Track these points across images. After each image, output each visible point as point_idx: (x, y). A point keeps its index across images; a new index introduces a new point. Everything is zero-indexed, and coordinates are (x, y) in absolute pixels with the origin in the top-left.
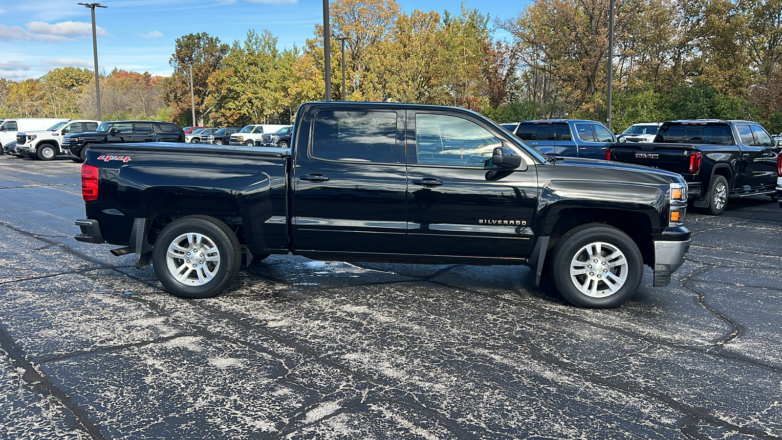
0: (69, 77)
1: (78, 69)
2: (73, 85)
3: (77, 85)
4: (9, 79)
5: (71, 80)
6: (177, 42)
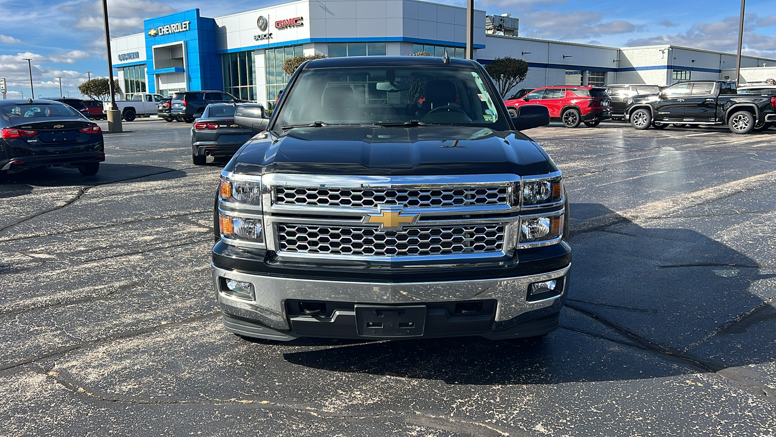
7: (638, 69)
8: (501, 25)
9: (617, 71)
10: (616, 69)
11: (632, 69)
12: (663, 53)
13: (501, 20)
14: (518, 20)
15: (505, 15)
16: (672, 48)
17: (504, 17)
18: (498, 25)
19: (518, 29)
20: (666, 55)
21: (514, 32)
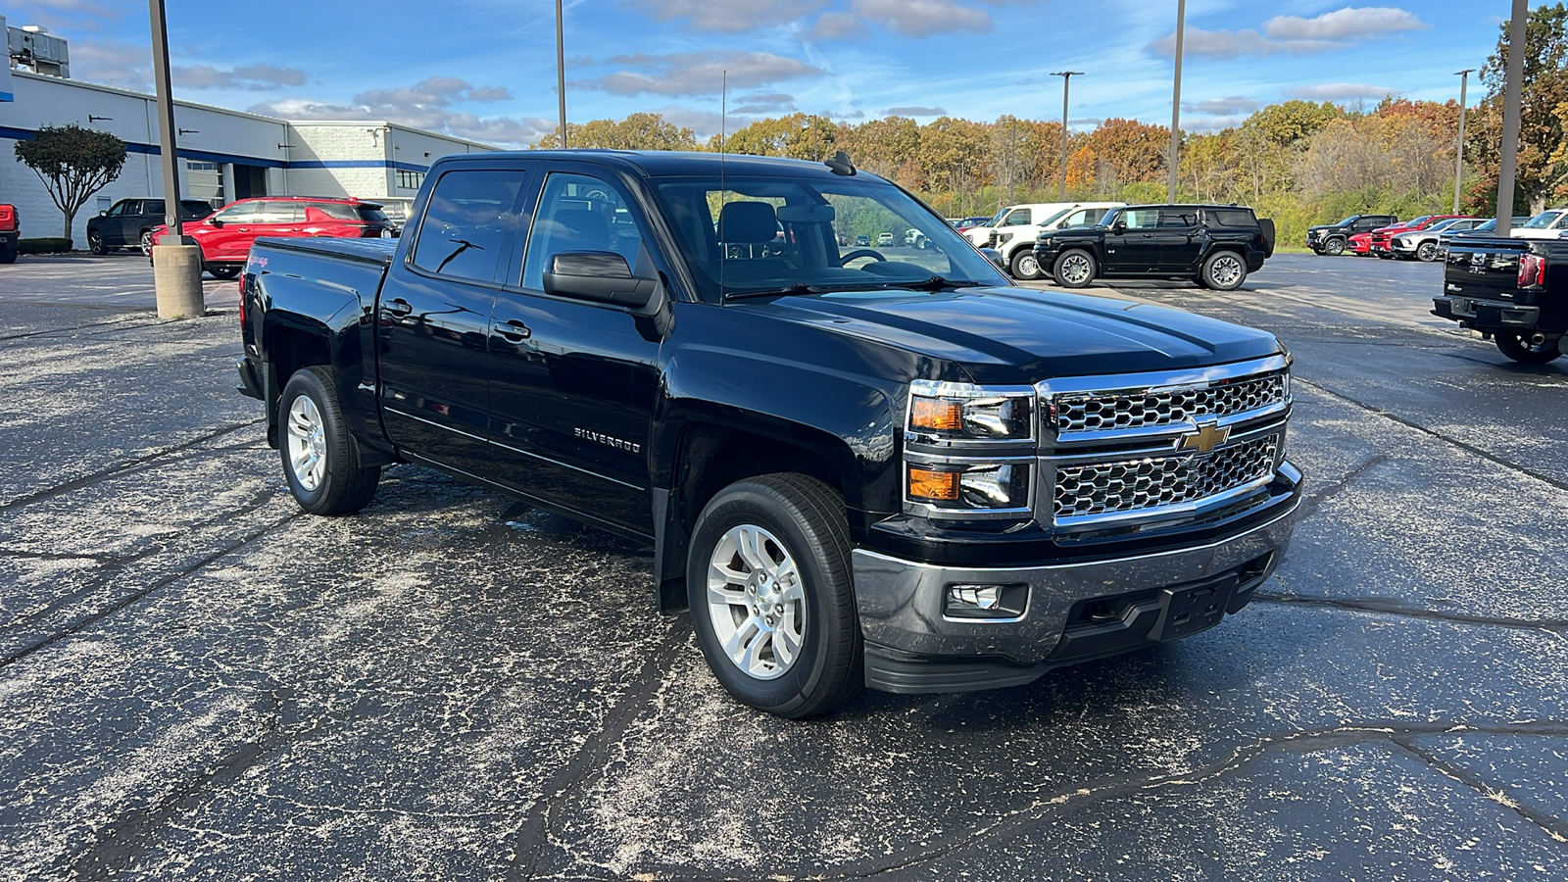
0: (1290, 121)
1: (1311, 105)
2: (1296, 137)
3: (1302, 135)
4: (1192, 132)
5: (1294, 126)
6: (1503, 28)
7: (329, 165)
8: (26, 50)
9: (287, 168)
10: (286, 162)
11: (316, 165)
12: (376, 136)
13: (26, 39)
14: (65, 42)
15: (34, 29)
16: (389, 126)
17: (32, 33)
18: (20, 50)
19: (68, 64)
20: (381, 140)
21: (59, 70)
